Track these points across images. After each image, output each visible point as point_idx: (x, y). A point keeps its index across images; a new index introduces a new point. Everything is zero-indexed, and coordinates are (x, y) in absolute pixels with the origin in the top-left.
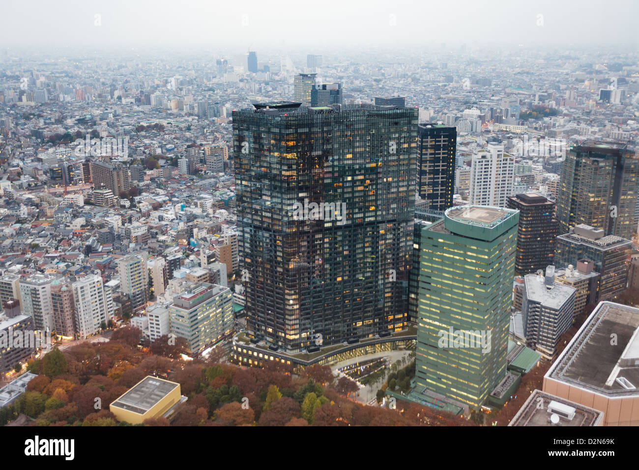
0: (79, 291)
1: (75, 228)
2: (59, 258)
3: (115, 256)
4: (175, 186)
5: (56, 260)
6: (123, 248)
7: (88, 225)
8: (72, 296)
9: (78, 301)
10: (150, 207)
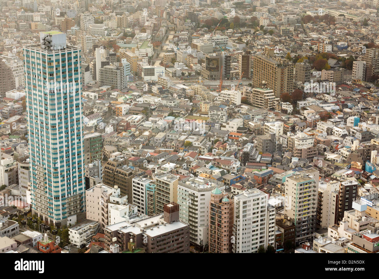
0: (241, 205)
1: (231, 130)
2: (213, 162)
3: (275, 170)
4: (347, 93)
5: (210, 164)
6: (284, 161)
7: (244, 129)
8: (232, 209)
9: (238, 217)
10: (317, 116)
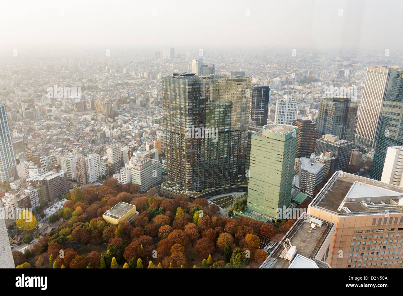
0: (88, 160)
1: (87, 131)
2: (79, 145)
3: (105, 145)
4: (134, 112)
5: (78, 146)
6: (109, 141)
7: (93, 130)
8: (85, 163)
9: (88, 166)
10: (122, 122)
